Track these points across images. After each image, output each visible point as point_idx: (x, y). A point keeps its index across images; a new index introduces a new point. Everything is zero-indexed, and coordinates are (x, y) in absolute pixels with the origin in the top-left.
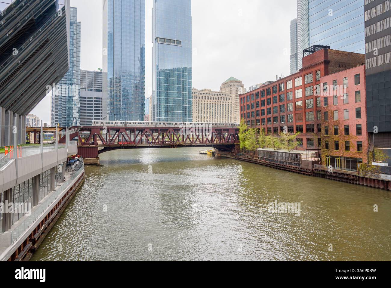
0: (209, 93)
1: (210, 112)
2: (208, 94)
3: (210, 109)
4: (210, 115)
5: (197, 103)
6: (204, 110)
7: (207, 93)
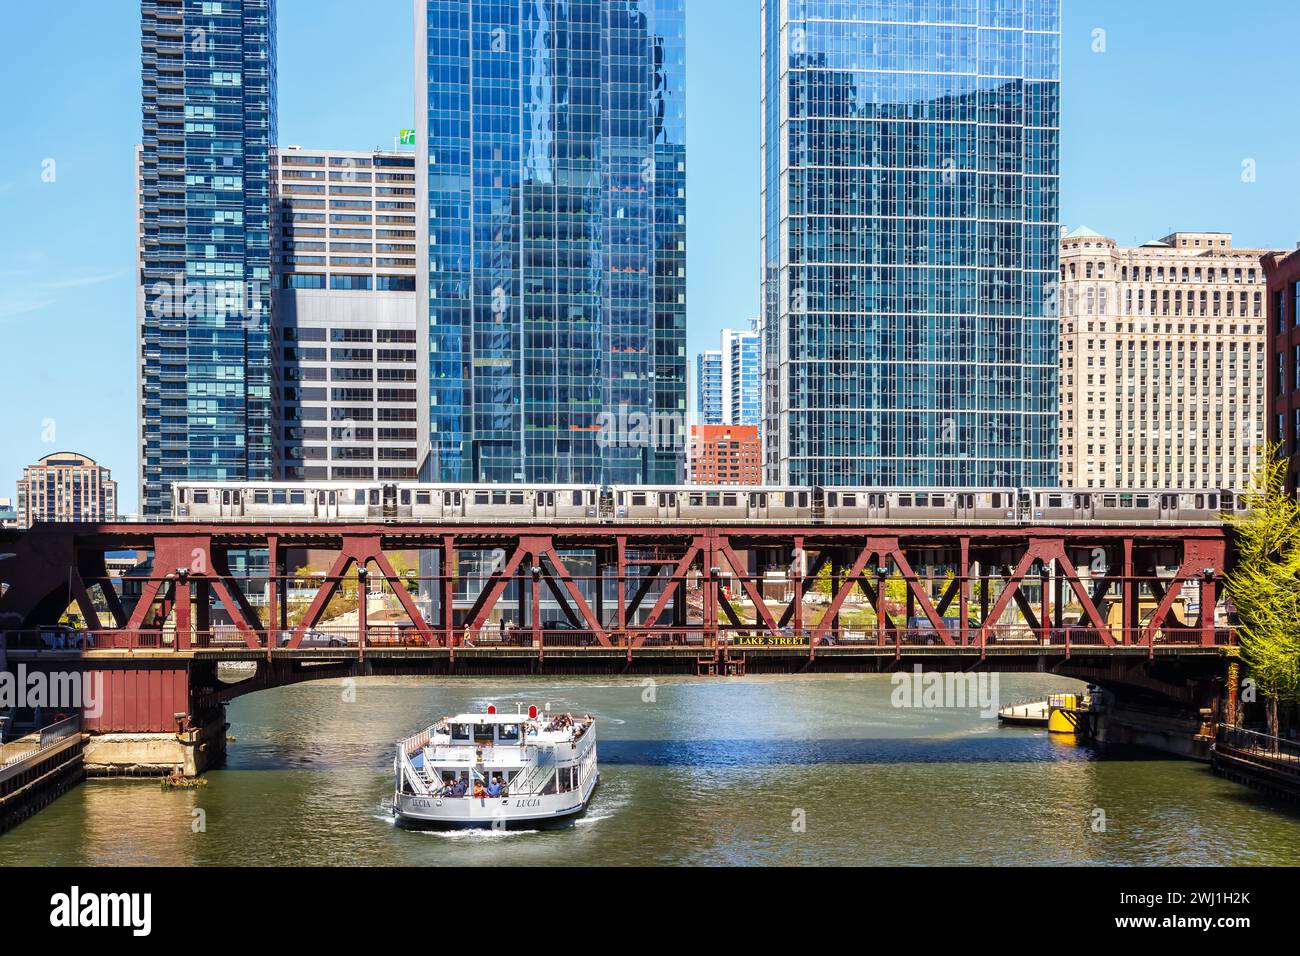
0: (1205, 264)
1: (1213, 410)
2: (1198, 271)
3: (1213, 390)
4: (1212, 433)
5: (1111, 344)
6: (1162, 397)
7: (1192, 265)
